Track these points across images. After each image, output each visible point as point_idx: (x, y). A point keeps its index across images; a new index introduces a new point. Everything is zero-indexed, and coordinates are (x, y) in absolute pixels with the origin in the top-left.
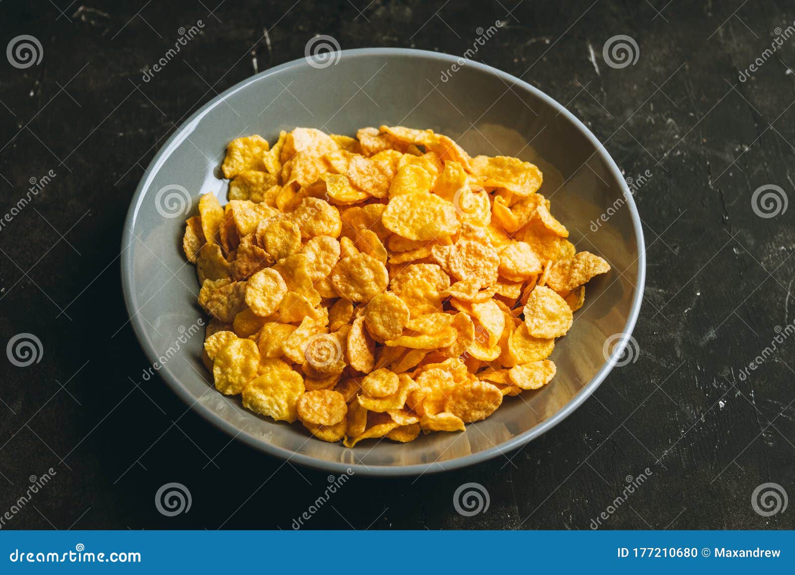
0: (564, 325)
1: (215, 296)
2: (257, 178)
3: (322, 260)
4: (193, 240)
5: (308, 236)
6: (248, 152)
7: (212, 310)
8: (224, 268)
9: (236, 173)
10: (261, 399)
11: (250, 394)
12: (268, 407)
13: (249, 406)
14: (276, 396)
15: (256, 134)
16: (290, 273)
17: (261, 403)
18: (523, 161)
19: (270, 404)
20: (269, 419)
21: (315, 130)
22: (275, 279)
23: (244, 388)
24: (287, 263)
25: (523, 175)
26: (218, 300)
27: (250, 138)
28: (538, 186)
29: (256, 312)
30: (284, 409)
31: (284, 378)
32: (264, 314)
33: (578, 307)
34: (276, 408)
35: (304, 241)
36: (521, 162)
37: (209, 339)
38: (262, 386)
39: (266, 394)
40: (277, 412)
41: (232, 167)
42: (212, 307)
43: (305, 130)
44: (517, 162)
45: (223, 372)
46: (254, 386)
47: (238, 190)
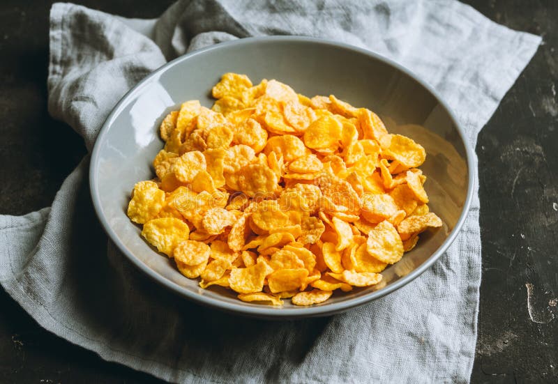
0: (394, 257)
1: (163, 162)
2: (233, 102)
3: (237, 160)
4: (169, 125)
5: (237, 141)
6: (235, 85)
7: (157, 170)
8: (177, 146)
9: (221, 95)
10: (155, 234)
11: (149, 227)
12: (158, 240)
13: (145, 235)
14: (166, 236)
15: (245, 74)
16: (212, 160)
17: (153, 236)
18: (417, 143)
19: (160, 239)
20: (155, 249)
21: (288, 87)
22: (200, 161)
23: (146, 222)
24: (213, 153)
25: (412, 152)
26: (164, 166)
27: (240, 76)
28: (420, 163)
29: (177, 176)
30: (168, 245)
31: (177, 226)
32: (181, 179)
33: (408, 250)
34: (163, 243)
35: (233, 144)
36: (414, 143)
37: (139, 183)
38: (159, 226)
39: (160, 232)
40: (162, 246)
41: (220, 90)
42: (159, 168)
43: (281, 84)
44: (412, 142)
45: (137, 206)
46: (154, 224)
47: (219, 107)
